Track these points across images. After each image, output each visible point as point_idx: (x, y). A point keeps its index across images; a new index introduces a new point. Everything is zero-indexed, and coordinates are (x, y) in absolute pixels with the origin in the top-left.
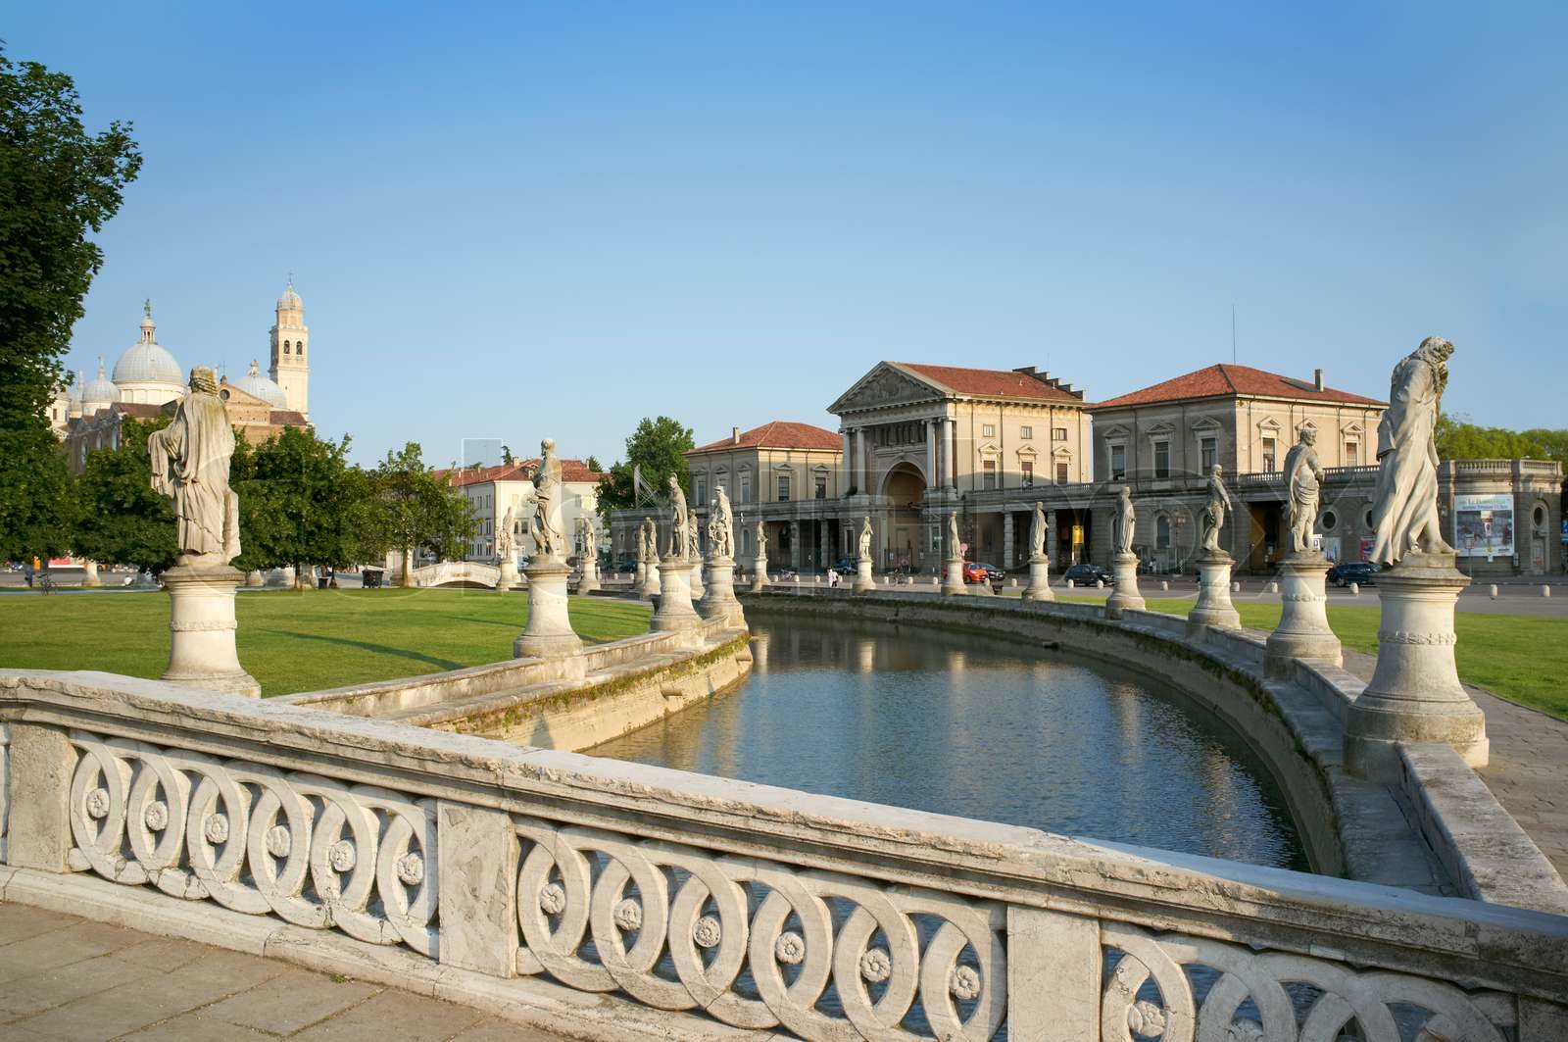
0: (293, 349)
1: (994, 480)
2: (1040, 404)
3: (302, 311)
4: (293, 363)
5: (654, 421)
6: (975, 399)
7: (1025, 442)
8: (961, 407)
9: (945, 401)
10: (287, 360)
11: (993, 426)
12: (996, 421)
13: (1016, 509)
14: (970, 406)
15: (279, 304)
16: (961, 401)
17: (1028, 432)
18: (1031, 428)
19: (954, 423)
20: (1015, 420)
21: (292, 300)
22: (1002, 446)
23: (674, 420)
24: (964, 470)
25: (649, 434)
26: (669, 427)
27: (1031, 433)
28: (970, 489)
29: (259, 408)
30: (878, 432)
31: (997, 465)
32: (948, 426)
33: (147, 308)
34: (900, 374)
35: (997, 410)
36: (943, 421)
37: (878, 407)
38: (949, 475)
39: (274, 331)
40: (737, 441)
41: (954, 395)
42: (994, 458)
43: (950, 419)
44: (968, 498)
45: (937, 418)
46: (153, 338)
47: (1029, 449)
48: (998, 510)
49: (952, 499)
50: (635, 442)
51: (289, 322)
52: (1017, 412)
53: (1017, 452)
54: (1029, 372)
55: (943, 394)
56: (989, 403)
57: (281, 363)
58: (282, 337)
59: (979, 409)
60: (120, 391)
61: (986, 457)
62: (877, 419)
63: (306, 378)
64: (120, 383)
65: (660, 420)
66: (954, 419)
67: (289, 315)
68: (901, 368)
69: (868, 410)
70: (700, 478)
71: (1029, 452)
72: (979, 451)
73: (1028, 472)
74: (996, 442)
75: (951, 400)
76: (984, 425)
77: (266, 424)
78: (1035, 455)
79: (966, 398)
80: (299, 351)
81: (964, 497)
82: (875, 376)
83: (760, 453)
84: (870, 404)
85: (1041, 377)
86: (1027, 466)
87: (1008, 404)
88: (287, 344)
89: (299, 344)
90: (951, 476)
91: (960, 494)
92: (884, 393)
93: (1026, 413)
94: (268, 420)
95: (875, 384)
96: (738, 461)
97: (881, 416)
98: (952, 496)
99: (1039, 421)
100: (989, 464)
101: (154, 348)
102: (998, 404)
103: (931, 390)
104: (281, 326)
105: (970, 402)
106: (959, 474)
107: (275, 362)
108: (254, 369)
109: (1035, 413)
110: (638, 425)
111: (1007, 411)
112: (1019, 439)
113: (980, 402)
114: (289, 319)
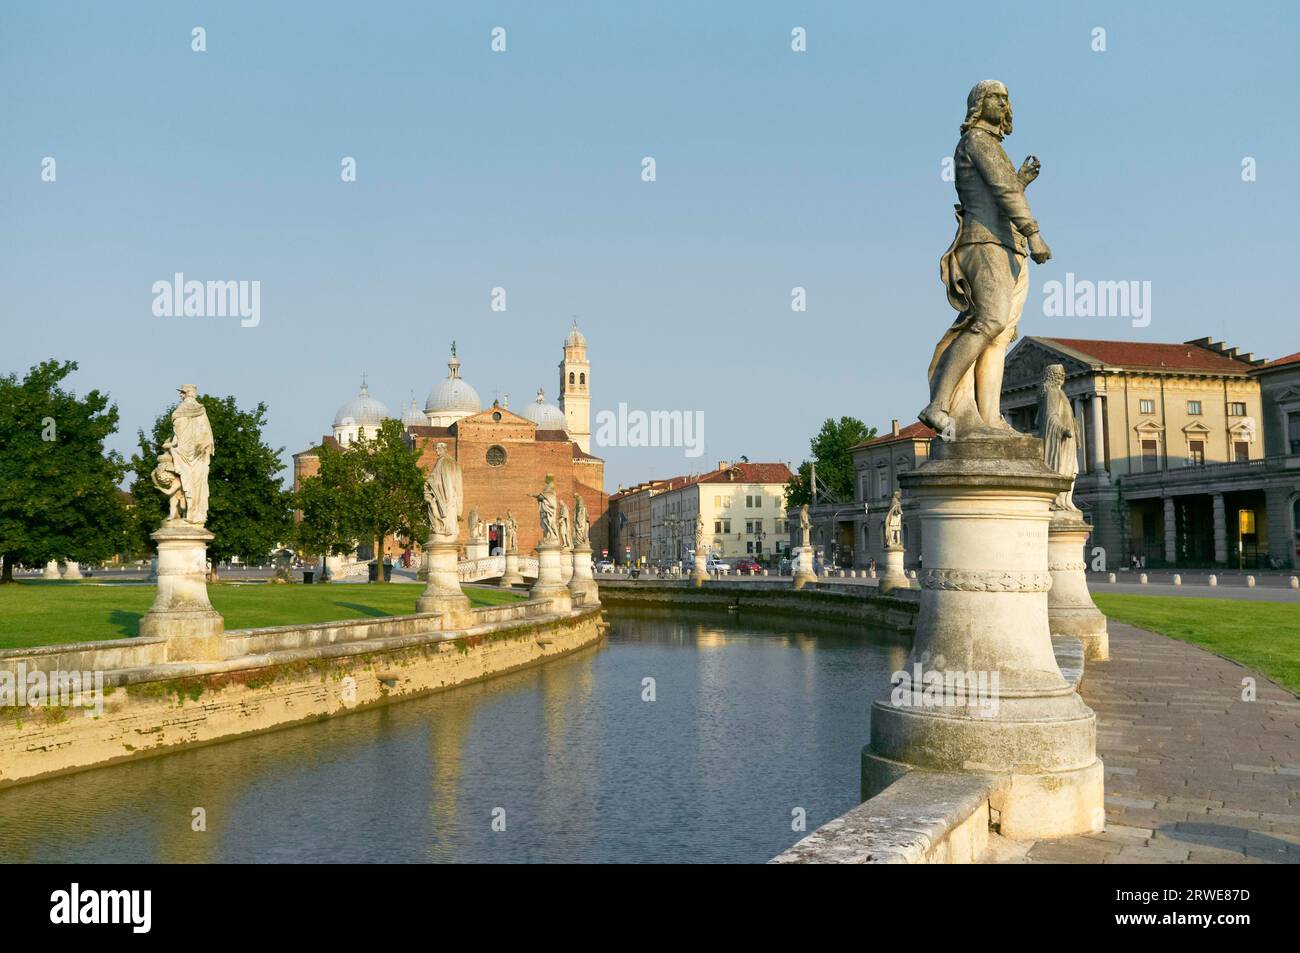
0: (577, 379)
1: (1155, 464)
2: (1209, 375)
3: (584, 347)
4: (577, 392)
5: (838, 421)
6: (1128, 371)
7: (1193, 419)
8: (1111, 381)
9: (1092, 374)
10: (572, 389)
11: (1152, 401)
12: (1156, 396)
13: (1177, 493)
14: (1123, 379)
15: (566, 343)
16: (1111, 374)
17: (1196, 408)
18: (1200, 403)
19: (1104, 399)
20: (1179, 394)
21: (576, 339)
22: (1164, 423)
23: (857, 420)
24: (1118, 452)
25: (833, 434)
26: (853, 427)
27: (1200, 407)
28: (1126, 472)
29: (526, 428)
30: (1027, 414)
31: (1159, 446)
32: (1098, 403)
33: (454, 349)
34: (1044, 349)
35: (1157, 384)
36: (1091, 397)
37: (1023, 386)
38: (1100, 458)
39: (562, 366)
40: (897, 434)
41: (1102, 367)
42: (1155, 437)
43: (1099, 394)
44: (1123, 483)
45: (1084, 395)
46: (459, 373)
47: (1198, 426)
48: (1157, 495)
49: (1103, 484)
50: (818, 443)
51: (573, 358)
52: (1181, 385)
53: (1184, 430)
54: (1202, 343)
55: (1089, 366)
56: (1146, 375)
57: (567, 392)
58: (568, 370)
59: (1134, 383)
60: (429, 418)
61: (1144, 436)
62: (1023, 400)
63: (588, 403)
64: (429, 412)
65: (844, 420)
66: (1104, 394)
67: (574, 351)
68: (1045, 342)
69: (1013, 391)
70: (864, 473)
71: (1199, 430)
72: (1136, 429)
73: (1198, 453)
74: (1157, 419)
75: (1099, 373)
76: (1141, 400)
77: (532, 440)
78: (1206, 433)
79: (1116, 370)
80: (583, 382)
81: (1118, 482)
82: (1019, 354)
83: (916, 444)
84: (1014, 384)
85: (1216, 348)
86: (1197, 446)
87: (1169, 376)
88: (572, 376)
89: (582, 376)
90: (1103, 460)
91: (1114, 477)
92: (1029, 372)
93: (1192, 386)
94: (534, 437)
95: (1020, 362)
96: (897, 453)
97: (1028, 396)
98: (1104, 481)
99: (1211, 395)
100: (1149, 444)
101: (458, 381)
102: (1157, 376)
103: (1075, 362)
104: (567, 360)
105: (1122, 374)
106: (1112, 457)
107: (563, 391)
108: (541, 396)
109: (1204, 386)
110: (821, 425)
111: (1169, 385)
112: (1186, 413)
113: (1134, 375)
114: (574, 355)
